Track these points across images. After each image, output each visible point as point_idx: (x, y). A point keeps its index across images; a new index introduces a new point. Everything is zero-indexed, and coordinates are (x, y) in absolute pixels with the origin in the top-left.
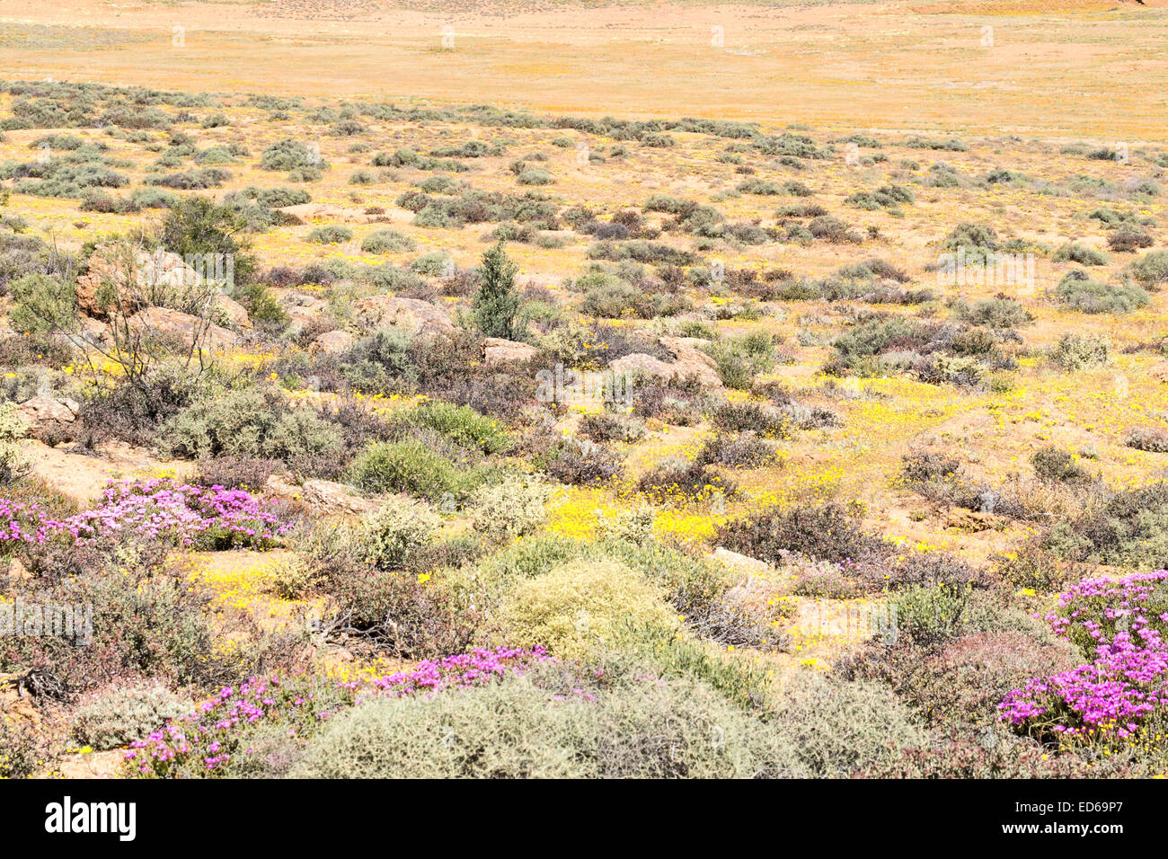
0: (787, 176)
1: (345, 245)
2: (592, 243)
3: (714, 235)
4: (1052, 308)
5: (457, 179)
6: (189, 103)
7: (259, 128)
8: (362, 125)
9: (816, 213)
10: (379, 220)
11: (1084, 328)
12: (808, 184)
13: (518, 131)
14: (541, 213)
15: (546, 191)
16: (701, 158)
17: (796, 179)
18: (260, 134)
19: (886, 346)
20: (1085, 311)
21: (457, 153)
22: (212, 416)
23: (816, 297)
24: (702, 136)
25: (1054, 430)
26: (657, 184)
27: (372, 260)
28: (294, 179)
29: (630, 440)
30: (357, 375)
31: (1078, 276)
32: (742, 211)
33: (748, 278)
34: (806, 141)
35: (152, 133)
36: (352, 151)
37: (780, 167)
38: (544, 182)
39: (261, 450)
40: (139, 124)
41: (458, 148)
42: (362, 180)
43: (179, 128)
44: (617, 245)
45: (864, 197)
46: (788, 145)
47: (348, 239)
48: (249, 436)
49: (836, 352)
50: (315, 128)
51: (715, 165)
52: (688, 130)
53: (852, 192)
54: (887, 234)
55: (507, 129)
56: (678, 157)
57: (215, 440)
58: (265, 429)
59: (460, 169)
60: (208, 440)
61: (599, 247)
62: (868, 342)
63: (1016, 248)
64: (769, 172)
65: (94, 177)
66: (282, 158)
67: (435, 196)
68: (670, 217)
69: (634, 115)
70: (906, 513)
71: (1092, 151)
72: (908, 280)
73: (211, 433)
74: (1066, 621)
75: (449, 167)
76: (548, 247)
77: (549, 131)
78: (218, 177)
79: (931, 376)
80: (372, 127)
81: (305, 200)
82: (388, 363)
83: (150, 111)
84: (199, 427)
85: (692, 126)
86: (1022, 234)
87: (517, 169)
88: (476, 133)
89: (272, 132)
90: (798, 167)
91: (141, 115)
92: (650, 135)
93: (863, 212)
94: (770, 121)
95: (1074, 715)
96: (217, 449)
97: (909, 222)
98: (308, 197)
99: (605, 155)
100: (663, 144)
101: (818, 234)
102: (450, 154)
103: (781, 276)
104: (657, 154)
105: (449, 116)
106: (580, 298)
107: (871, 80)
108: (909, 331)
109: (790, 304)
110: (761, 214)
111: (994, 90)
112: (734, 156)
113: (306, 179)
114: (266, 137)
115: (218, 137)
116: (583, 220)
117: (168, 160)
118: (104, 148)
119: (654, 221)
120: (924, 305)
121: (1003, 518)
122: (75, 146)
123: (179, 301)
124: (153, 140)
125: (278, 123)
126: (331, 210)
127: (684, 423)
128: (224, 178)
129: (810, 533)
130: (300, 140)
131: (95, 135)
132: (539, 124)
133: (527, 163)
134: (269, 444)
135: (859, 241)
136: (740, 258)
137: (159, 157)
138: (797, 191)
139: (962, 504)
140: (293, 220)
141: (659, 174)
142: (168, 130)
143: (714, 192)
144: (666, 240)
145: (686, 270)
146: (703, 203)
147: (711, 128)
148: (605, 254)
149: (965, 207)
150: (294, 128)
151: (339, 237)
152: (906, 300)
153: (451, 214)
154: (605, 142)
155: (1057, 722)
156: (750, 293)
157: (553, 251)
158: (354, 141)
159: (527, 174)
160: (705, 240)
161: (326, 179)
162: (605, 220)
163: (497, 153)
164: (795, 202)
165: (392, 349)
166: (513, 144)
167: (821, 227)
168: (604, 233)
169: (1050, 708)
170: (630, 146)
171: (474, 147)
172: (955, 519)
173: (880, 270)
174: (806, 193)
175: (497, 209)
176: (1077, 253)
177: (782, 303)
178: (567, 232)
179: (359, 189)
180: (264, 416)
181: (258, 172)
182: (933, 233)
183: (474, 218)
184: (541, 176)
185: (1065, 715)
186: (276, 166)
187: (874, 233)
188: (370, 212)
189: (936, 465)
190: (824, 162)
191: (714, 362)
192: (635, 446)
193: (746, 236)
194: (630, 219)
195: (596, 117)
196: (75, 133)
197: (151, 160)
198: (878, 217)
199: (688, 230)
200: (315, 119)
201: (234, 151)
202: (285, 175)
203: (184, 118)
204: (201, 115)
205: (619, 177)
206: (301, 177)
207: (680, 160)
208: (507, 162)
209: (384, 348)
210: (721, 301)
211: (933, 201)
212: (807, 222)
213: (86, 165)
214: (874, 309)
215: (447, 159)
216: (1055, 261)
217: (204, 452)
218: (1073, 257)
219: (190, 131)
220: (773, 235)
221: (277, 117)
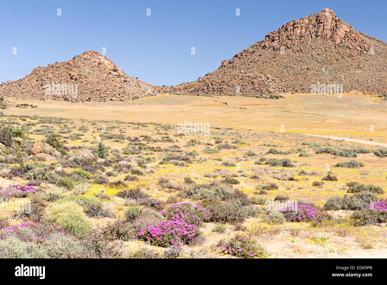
0: (165, 131)
1: (88, 143)
2: (128, 142)
3: (150, 141)
4: (202, 153)
5: (109, 132)
6: (69, 120)
7: (80, 124)
8: (96, 123)
9: (168, 137)
10: (95, 139)
11: (206, 156)
12: (168, 133)
13: (122, 124)
14: (122, 137)
15: (124, 134)
16: (152, 129)
17: (166, 132)
18: (79, 125)
19: (171, 159)
20: (208, 153)
21: (111, 128)
22: (34, 172)
23: (163, 151)
24: (153, 125)
25: (191, 174)
26: (143, 133)
27: (91, 145)
28: (83, 132)
29: (115, 176)
30: (71, 165)
31: (208, 148)
32: (155, 137)
33: (153, 148)
34: (169, 126)
35: (61, 125)
36: (94, 127)
37: (164, 130)
38: (124, 132)
39: (43, 178)
40: (59, 123)
41: (111, 127)
42: (94, 132)
43: (66, 124)
44: (133, 143)
45: (176, 135)
46: (166, 126)
47: (88, 142)
48: (40, 176)
49: (163, 160)
50: (89, 124)
51: (153, 130)
52: (151, 124)
53: (175, 134)
54: (179, 141)
55: (121, 124)
56: (148, 128)
57: (34, 177)
58: (44, 175)
59: (111, 130)
60: (33, 176)
61: (130, 143)
62: (168, 159)
63: (199, 143)
64: (162, 131)
65: (49, 132)
66: (82, 129)
67: (105, 135)
68: (144, 138)
69: (142, 122)
70: (158, 189)
71: (215, 127)
72: (180, 148)
73: (34, 175)
74: (167, 212)
75: (109, 130)
76: (122, 143)
77: (128, 124)
78: (70, 132)
79: (176, 164)
80: (98, 124)
81: (83, 135)
82: (77, 162)
83: (62, 121)
84: (32, 174)
85: (152, 124)
86: (201, 141)
87: (120, 130)
88: (115, 125)
89: (81, 124)
90: (167, 130)
91: (60, 122)
92: (144, 125)
93: (176, 137)
94: (165, 123)
95: (151, 235)
96: (35, 178)
97: (183, 139)
98: (84, 135)
99: (136, 128)
100: (146, 126)
101: (167, 141)
102: (110, 128)
103: (159, 147)
104: (144, 128)
105: (111, 122)
106: (123, 151)
107: (184, 117)
108: (175, 157)
109: (159, 152)
110: (159, 138)
111: (203, 118)
112: (157, 128)
113: (85, 132)
114: (80, 125)
115: (72, 125)
116: (129, 138)
117: (63, 129)
118: (52, 127)
119: (141, 139)
120: (181, 152)
121: (175, 190)
122: (47, 126)
123: (48, 152)
124: (61, 126)
125: (82, 123)
126: (87, 137)
127: (126, 173)
128: (71, 132)
129: (133, 194)
130: (85, 126)
131: (52, 125)
132: (126, 123)
133: (122, 129)
134: (44, 177)
135: (174, 142)
136: (153, 145)
137: (61, 128)
138: (166, 134)
139: (168, 187)
140: (80, 139)
141: (144, 131)
142: (64, 124)
143: (152, 134)
144: (142, 142)
145: (143, 147)
146: (149, 136)
147: (155, 124)
148: (131, 144)
149: (193, 136)
150: (85, 124)
151: (87, 141)
152: (178, 152)
153: (107, 138)
154: (137, 126)
155: (147, 236)
156: (152, 150)
157: (122, 144)
158: (95, 126)
159: (122, 131)
160: (148, 142)
161: (88, 132)
162: (133, 139)
163: (118, 128)
164: (165, 136)
165: (78, 160)
166: (121, 126)
167: (168, 140)
168: (132, 141)
169: (147, 233)
170: (140, 127)
171: (114, 127)
172: (166, 190)
173: (176, 146)
174: (167, 134)
175: (115, 137)
176: (209, 144)
177: (157, 152)
178: (126, 140)
179: (93, 134)
180: (43, 172)
181: (78, 131)
182: (187, 141)
183: (111, 138)
184: (124, 131)
185: (149, 235)
186: (80, 130)
187: (177, 140)
188: (94, 137)
189: (164, 180)
190: (172, 129)
191: (137, 162)
192: (116, 177)
193: (155, 141)
194: (137, 138)
195: (136, 122)
196: (48, 125)
197: (59, 129)
198: (178, 138)
199: (146, 140)
200: (89, 122)
201: (74, 128)
202: (81, 131)
203: (67, 122)
204: (70, 122)
205: (137, 132)
206: (84, 132)
207: (148, 129)
208: (119, 129)
209: (76, 160)
210: (147, 152)
211: (188, 135)
212: (166, 139)
213: (48, 130)
214: (172, 153)
215: (110, 129)
216: (205, 145)
217: (33, 179)
218: (208, 145)
219: (68, 124)
220: (160, 141)
221: (83, 122)
